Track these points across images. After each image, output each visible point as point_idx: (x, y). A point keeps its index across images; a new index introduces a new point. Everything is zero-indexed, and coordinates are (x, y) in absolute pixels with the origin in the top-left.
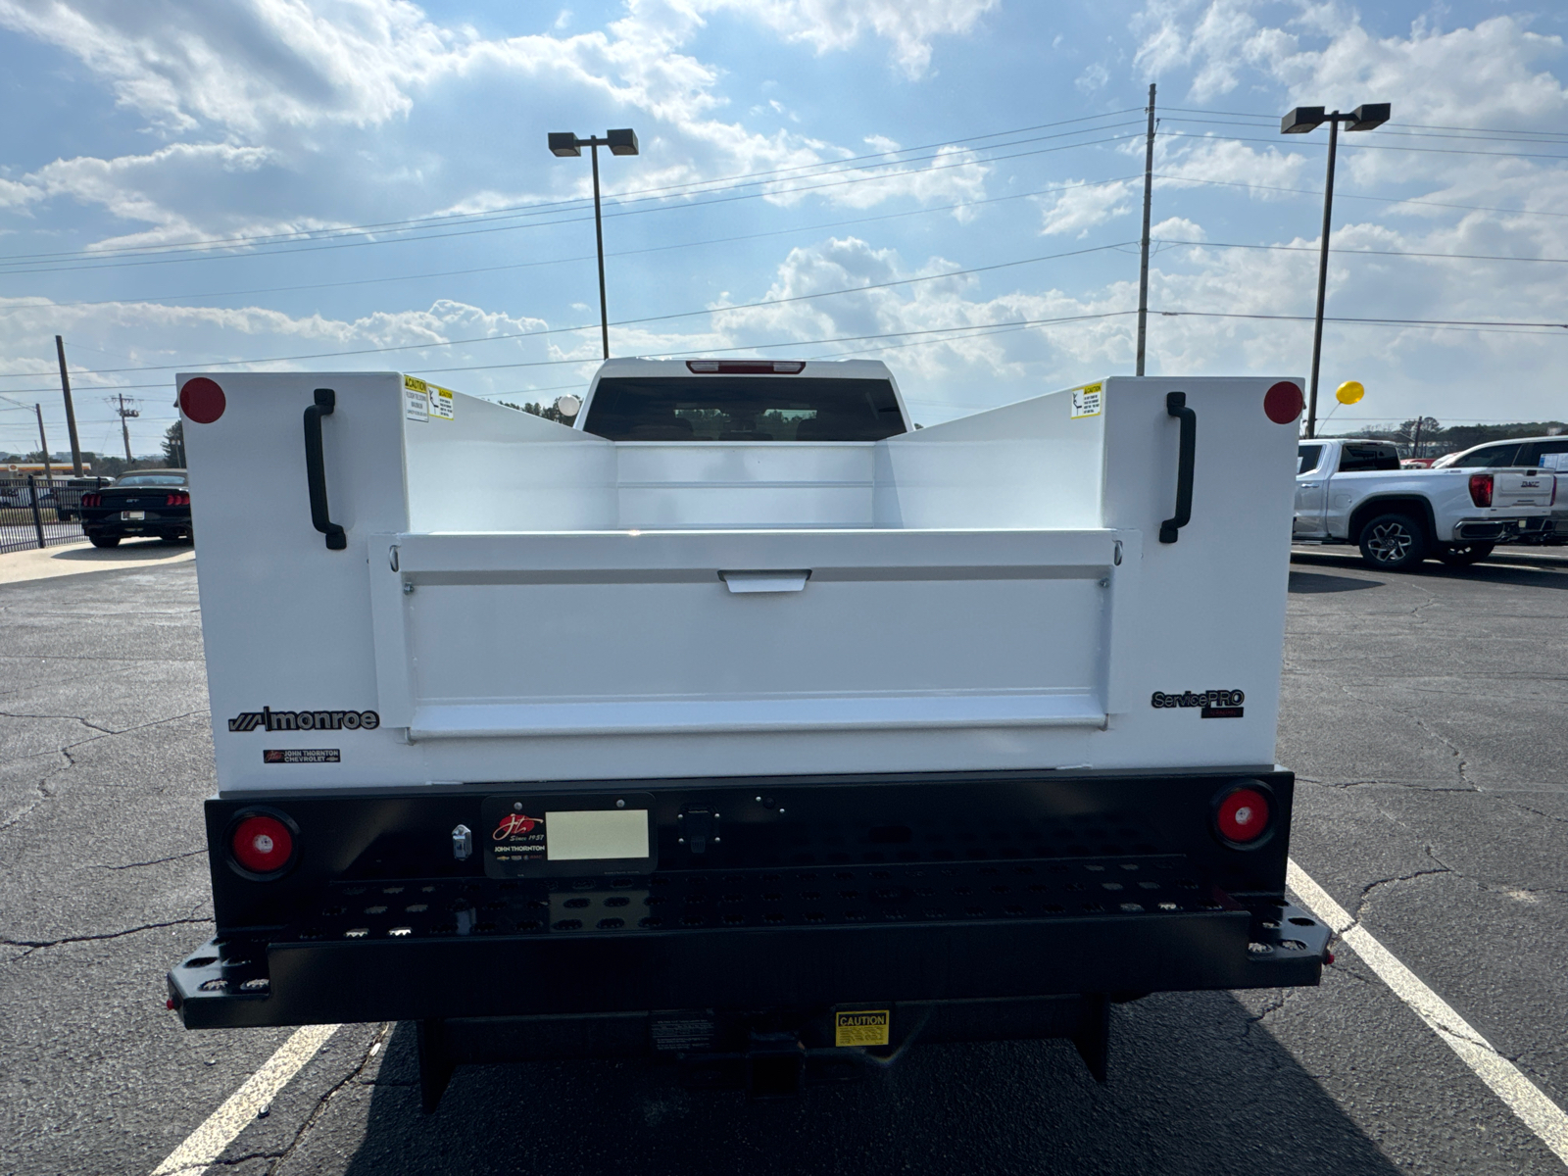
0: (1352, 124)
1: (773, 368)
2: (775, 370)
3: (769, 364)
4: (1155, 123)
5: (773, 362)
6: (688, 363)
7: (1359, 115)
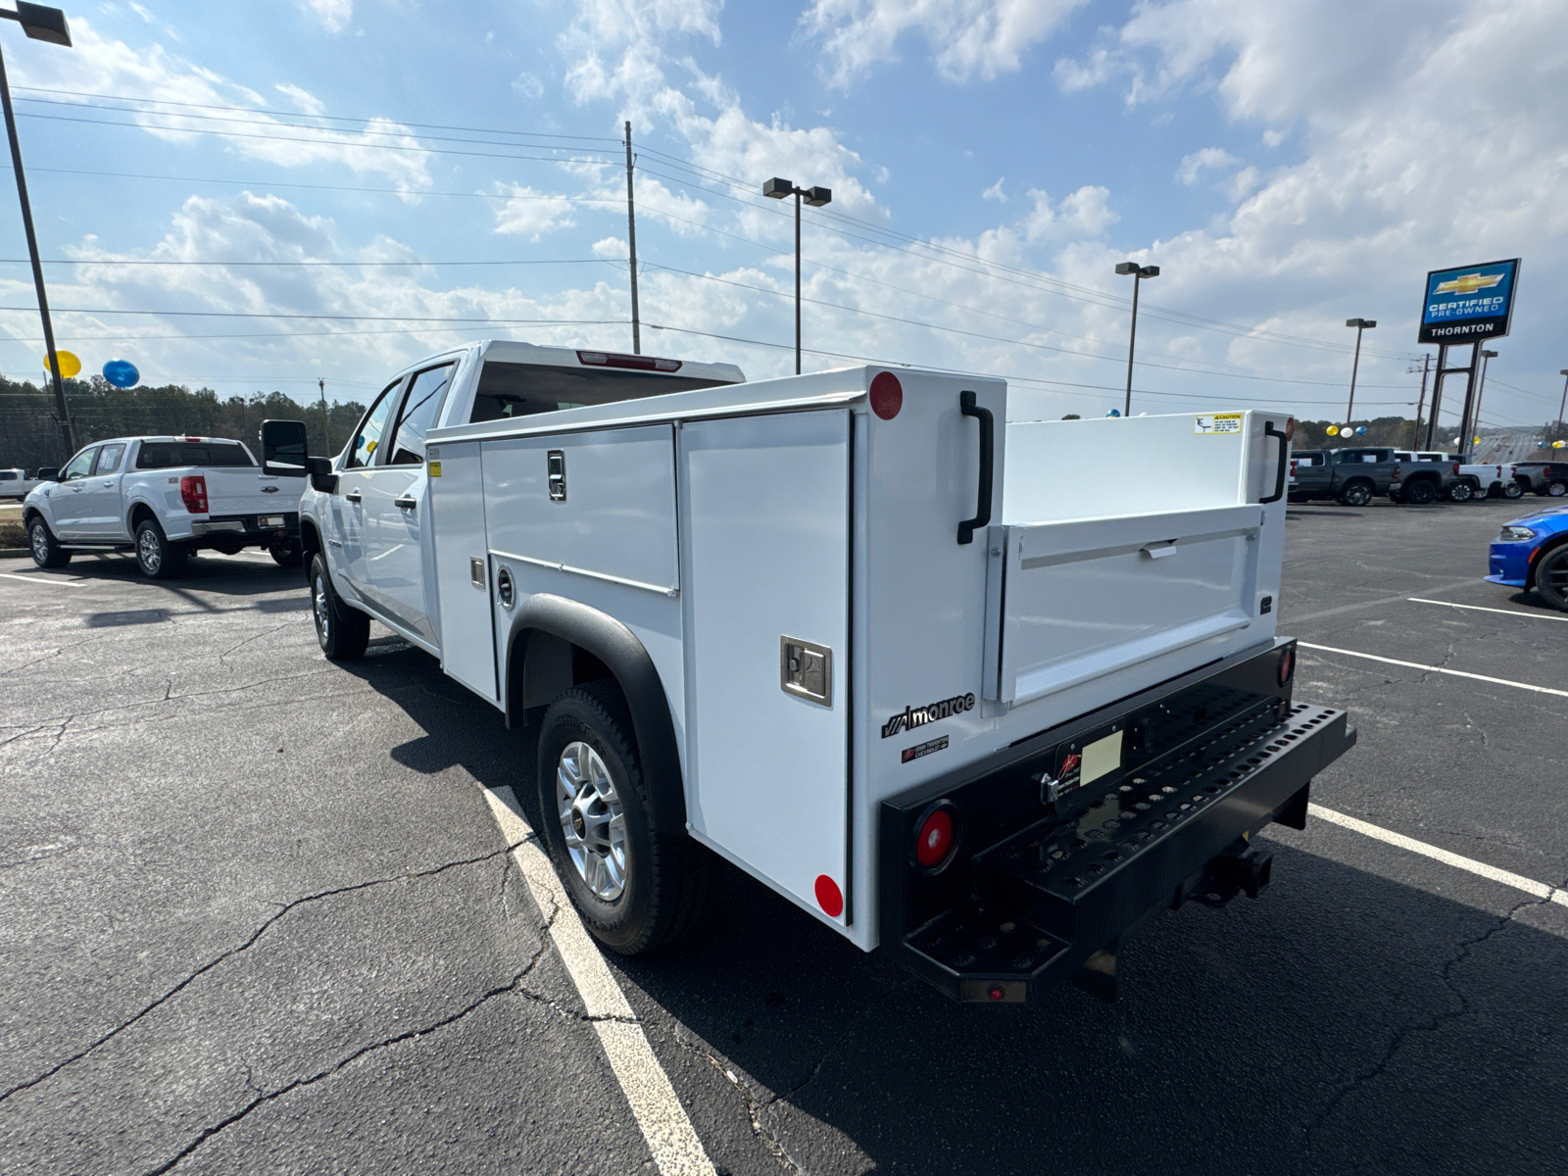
0: (808, 199)
1: (655, 364)
2: (657, 367)
3: (651, 361)
4: (633, 158)
5: (653, 359)
6: (579, 353)
7: (813, 193)
